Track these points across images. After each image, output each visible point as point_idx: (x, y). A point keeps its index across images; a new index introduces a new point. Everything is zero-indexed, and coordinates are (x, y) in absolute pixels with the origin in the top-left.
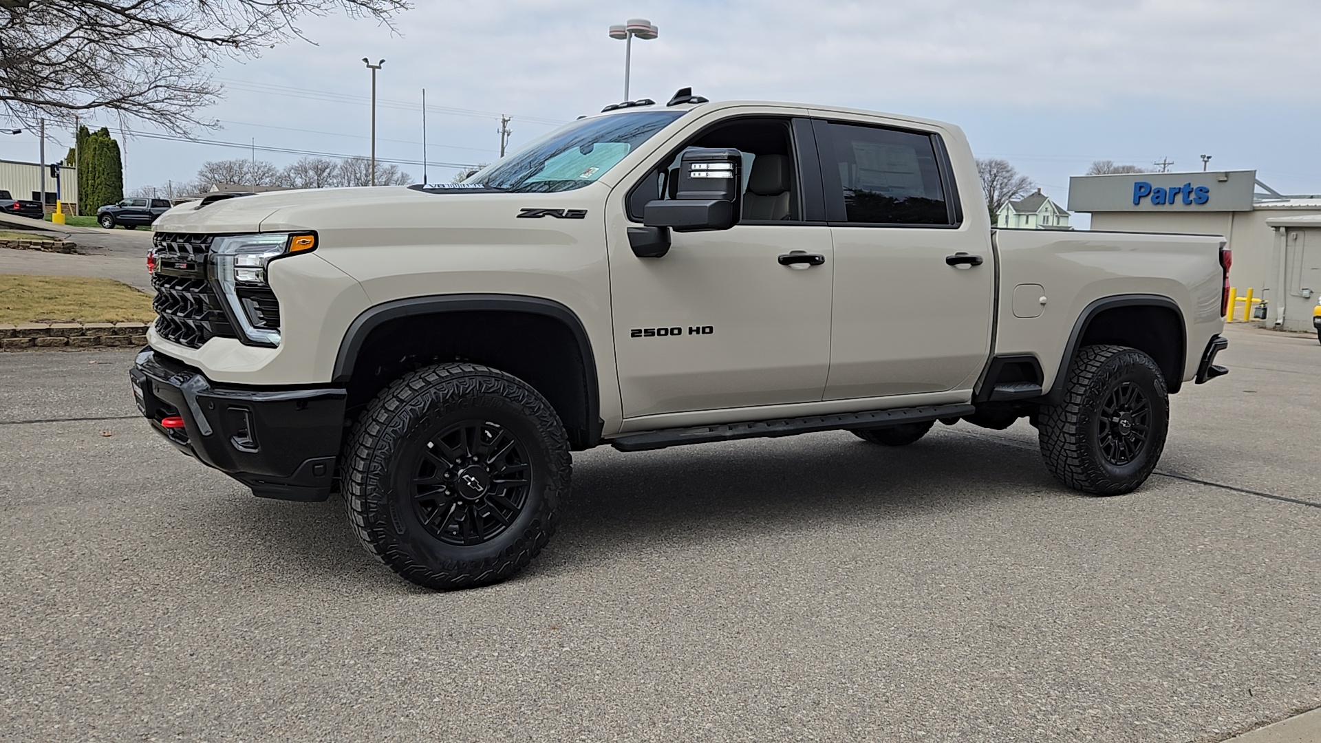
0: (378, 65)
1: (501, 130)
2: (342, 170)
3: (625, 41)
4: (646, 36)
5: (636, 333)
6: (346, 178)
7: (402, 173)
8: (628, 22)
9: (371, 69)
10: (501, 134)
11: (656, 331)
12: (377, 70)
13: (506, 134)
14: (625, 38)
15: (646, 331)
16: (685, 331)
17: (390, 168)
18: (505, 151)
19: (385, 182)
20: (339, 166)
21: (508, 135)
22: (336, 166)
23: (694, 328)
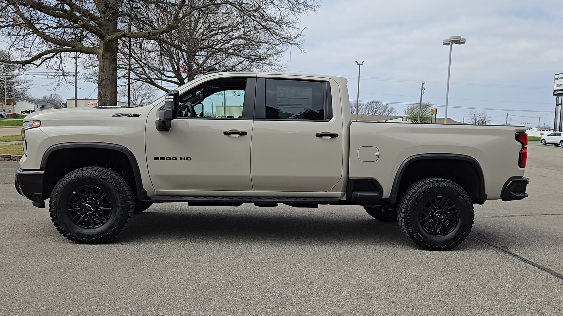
0: (361, 63)
1: (421, 88)
2: (366, 106)
3: (449, 46)
4: (460, 43)
5: (156, 159)
6: (368, 109)
7: (391, 107)
8: (450, 38)
9: (359, 65)
10: (421, 89)
11: (165, 158)
12: (361, 65)
13: (423, 89)
14: (450, 45)
15: (161, 158)
16: (179, 159)
17: (386, 105)
18: (423, 96)
19: (384, 111)
20: (365, 105)
21: (424, 89)
22: (364, 105)
23: (183, 158)
